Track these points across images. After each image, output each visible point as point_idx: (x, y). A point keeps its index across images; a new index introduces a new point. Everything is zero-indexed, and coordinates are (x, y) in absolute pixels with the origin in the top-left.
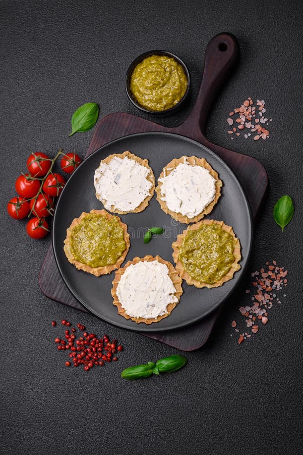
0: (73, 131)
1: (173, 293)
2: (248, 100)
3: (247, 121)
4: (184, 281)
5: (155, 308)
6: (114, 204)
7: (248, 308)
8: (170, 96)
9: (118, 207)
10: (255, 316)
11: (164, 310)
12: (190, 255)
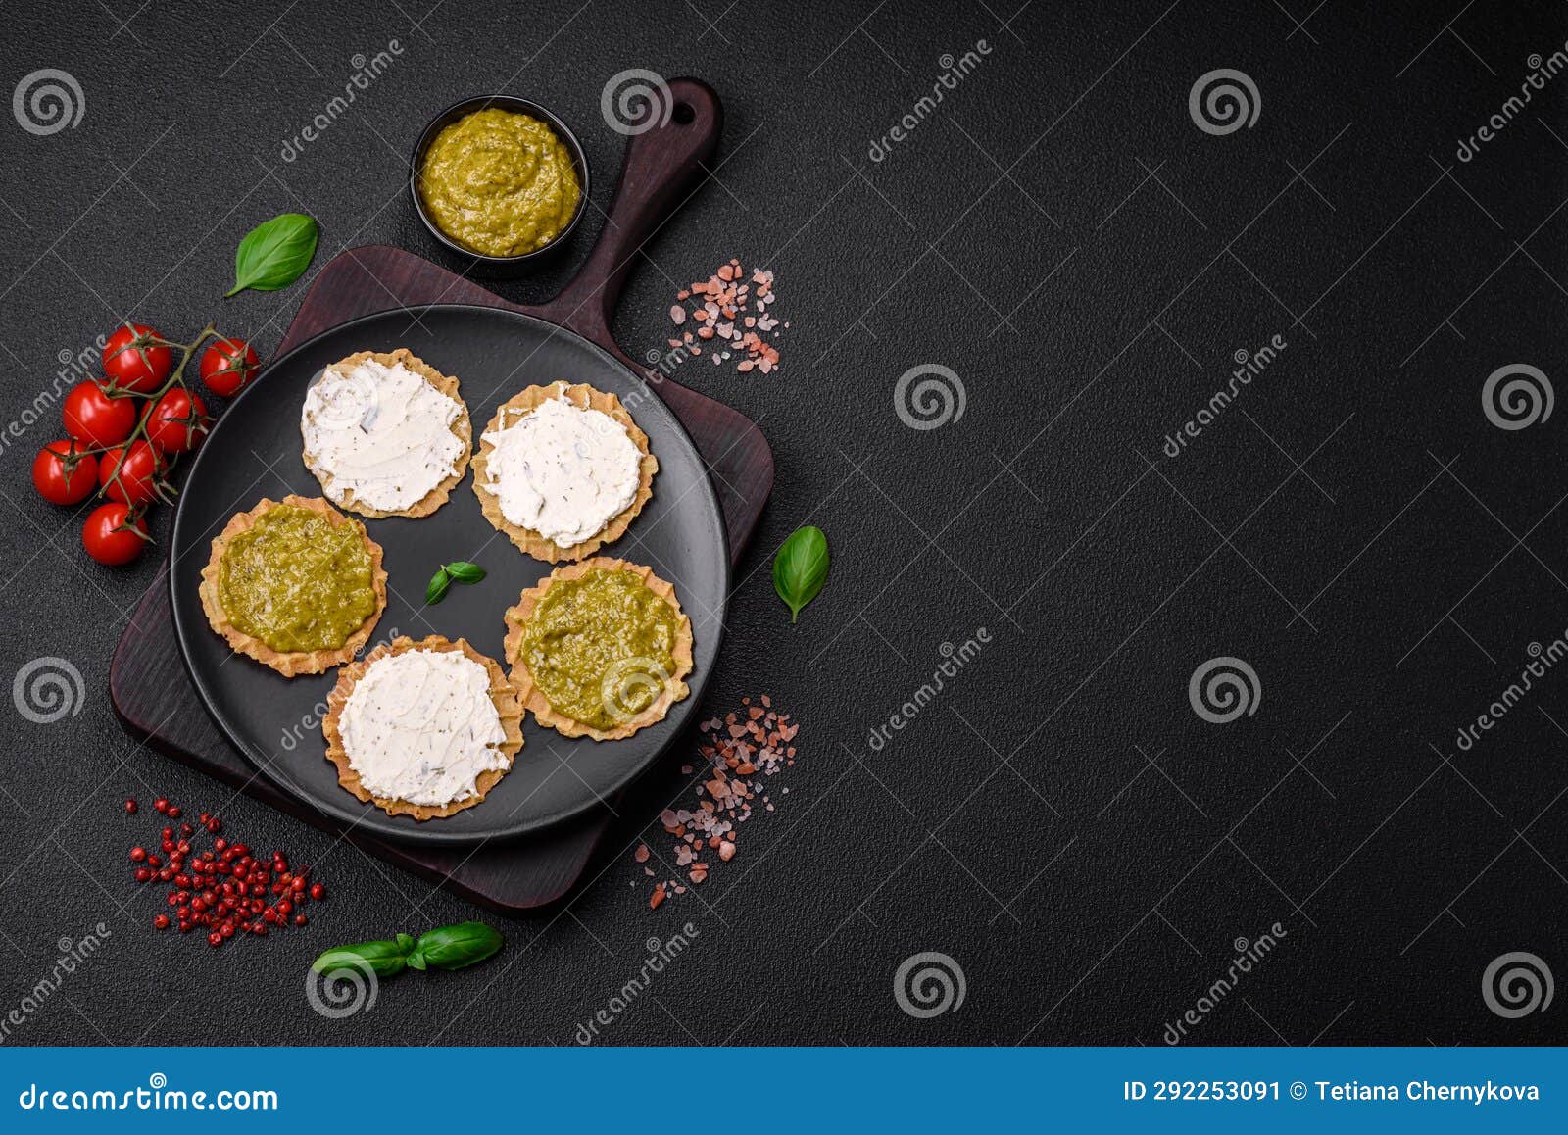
0: (240, 286)
1: (497, 744)
2: (731, 265)
3: (723, 318)
4: (529, 714)
5: (444, 779)
6: (353, 487)
7: (683, 816)
8: (531, 220)
9: (366, 496)
10: (703, 838)
11: (466, 788)
12: (555, 644)
